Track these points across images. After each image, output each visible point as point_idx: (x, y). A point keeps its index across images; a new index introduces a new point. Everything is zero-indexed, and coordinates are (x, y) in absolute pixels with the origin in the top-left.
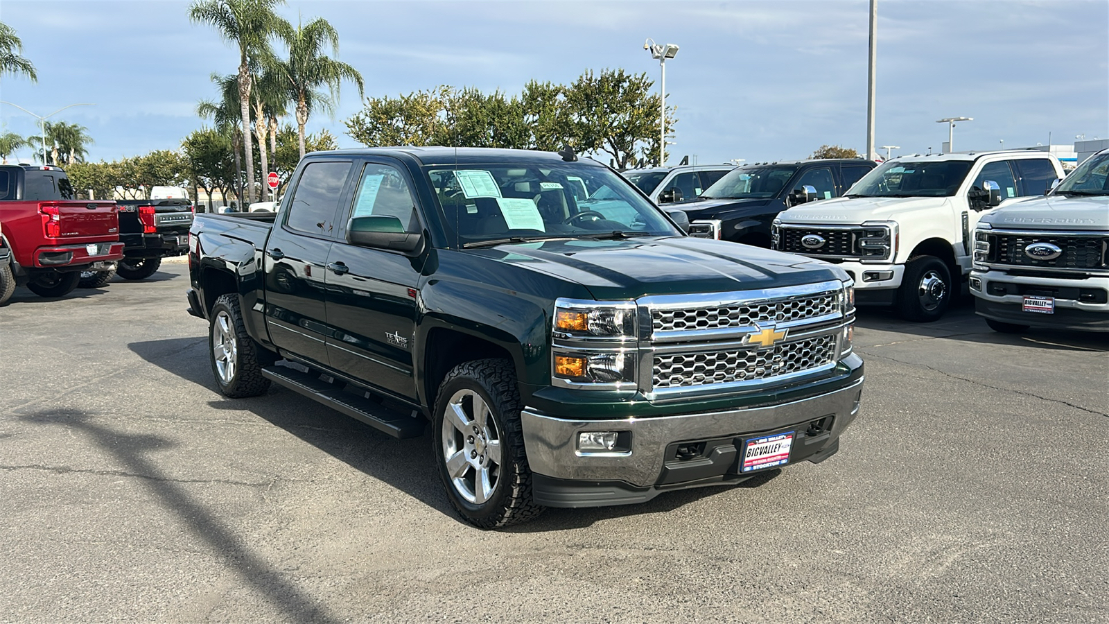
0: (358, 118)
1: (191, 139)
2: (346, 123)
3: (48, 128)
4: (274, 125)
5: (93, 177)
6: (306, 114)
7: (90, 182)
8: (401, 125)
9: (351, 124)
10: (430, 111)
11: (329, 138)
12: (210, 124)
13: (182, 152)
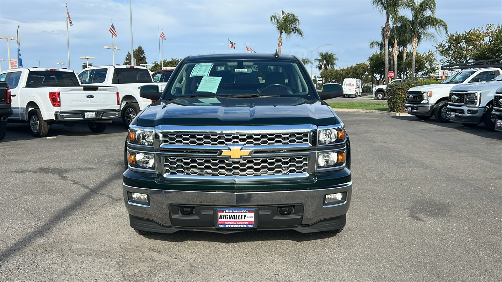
0: (441, 44)
1: (371, 57)
2: (435, 46)
3: (321, 55)
4: (405, 49)
5: (335, 75)
6: (417, 43)
7: (334, 77)
8: (465, 46)
9: (438, 47)
10: (479, 37)
11: (432, 54)
12: (376, 50)
13: (368, 63)
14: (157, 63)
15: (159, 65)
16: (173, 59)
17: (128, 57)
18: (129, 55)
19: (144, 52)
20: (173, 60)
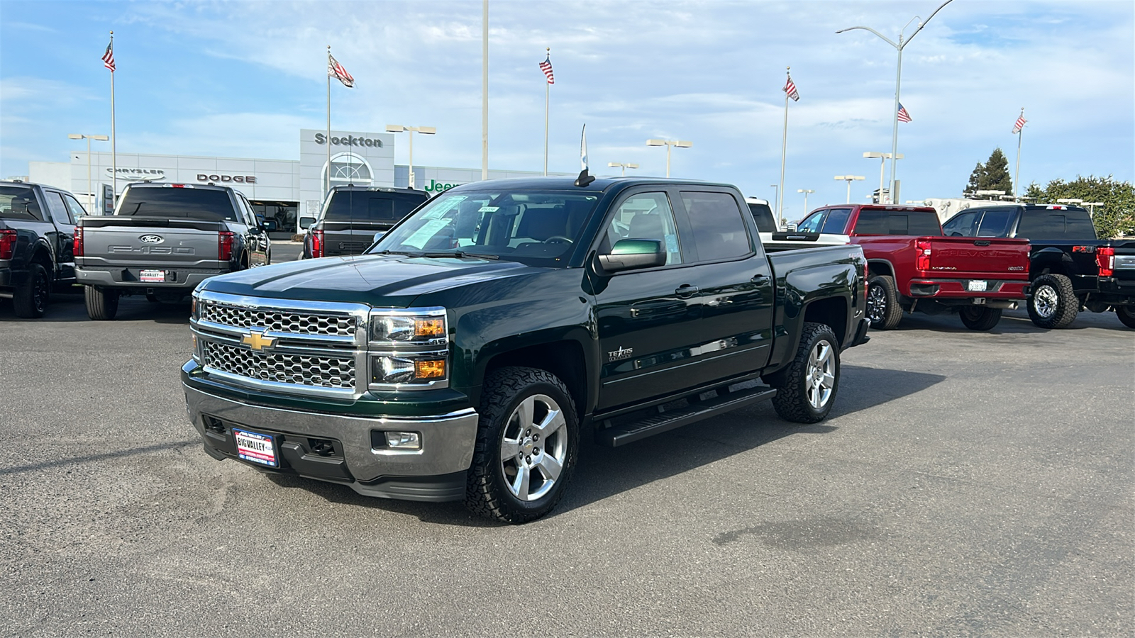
14: (1038, 189)
15: (1042, 193)
16: (1080, 179)
17: (975, 175)
18: (978, 170)
19: (1005, 163)
20: (1081, 181)
